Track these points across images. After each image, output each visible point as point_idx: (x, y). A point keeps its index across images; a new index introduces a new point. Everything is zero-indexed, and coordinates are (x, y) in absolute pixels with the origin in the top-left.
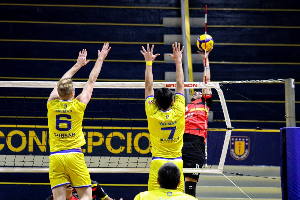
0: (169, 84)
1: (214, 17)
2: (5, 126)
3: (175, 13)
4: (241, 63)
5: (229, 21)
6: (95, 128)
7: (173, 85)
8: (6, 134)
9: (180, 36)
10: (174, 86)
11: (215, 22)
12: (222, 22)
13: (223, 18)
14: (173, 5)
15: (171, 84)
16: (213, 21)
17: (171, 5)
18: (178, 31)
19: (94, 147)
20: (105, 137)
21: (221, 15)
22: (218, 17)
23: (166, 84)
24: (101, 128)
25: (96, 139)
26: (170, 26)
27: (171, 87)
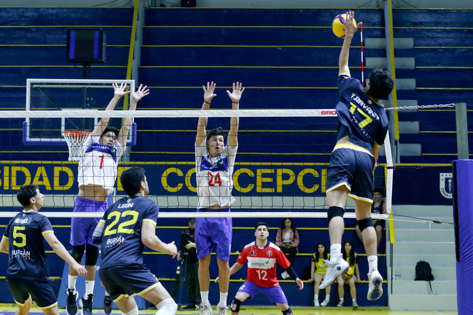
0: (325, 112)
1: (423, 37)
2: (185, 163)
3: (379, 33)
4: (453, 89)
5: (441, 41)
6: (284, 164)
7: (329, 112)
8: (185, 172)
9: (384, 58)
10: (331, 113)
11: (424, 42)
12: (433, 42)
13: (433, 38)
14: (377, 24)
15: (327, 112)
16: (422, 42)
17: (374, 24)
18: (382, 53)
19: (284, 186)
20: (297, 174)
21: (430, 34)
22: (428, 37)
23: (322, 111)
24: (291, 164)
25: (286, 177)
26: (372, 48)
27: (327, 114)
